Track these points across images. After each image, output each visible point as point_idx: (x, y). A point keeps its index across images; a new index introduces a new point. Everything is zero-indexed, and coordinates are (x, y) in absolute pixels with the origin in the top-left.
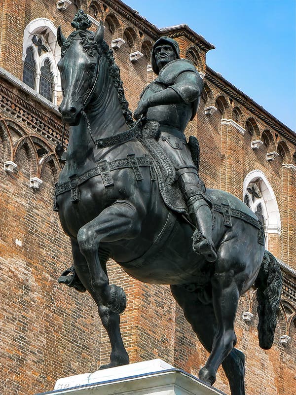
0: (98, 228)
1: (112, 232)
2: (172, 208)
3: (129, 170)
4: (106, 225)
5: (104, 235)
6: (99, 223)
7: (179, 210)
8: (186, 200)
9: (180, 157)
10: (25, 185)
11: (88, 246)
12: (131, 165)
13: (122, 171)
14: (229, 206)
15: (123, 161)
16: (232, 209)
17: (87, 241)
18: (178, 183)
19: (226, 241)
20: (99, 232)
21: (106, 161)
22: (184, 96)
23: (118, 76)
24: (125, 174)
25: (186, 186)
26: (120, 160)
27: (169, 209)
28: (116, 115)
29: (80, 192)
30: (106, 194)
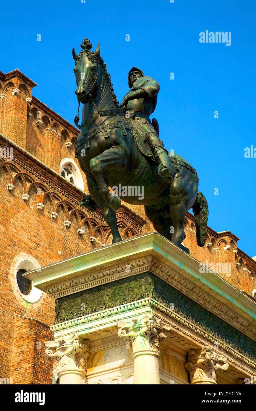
0: (102, 159)
1: (110, 163)
2: (145, 154)
3: (118, 129)
4: (107, 158)
5: (106, 164)
6: (102, 157)
7: (149, 155)
8: (153, 150)
9: (148, 128)
10: (62, 224)
11: (96, 169)
12: (120, 126)
13: (115, 129)
14: (177, 159)
15: (115, 124)
16: (179, 161)
17: (96, 166)
18: (147, 141)
19: (176, 178)
20: (103, 161)
21: (105, 124)
22: (148, 92)
23: (110, 79)
24: (116, 131)
25: (152, 142)
26: (113, 123)
27: (143, 155)
28: (109, 101)
29: (90, 143)
30: (105, 142)
